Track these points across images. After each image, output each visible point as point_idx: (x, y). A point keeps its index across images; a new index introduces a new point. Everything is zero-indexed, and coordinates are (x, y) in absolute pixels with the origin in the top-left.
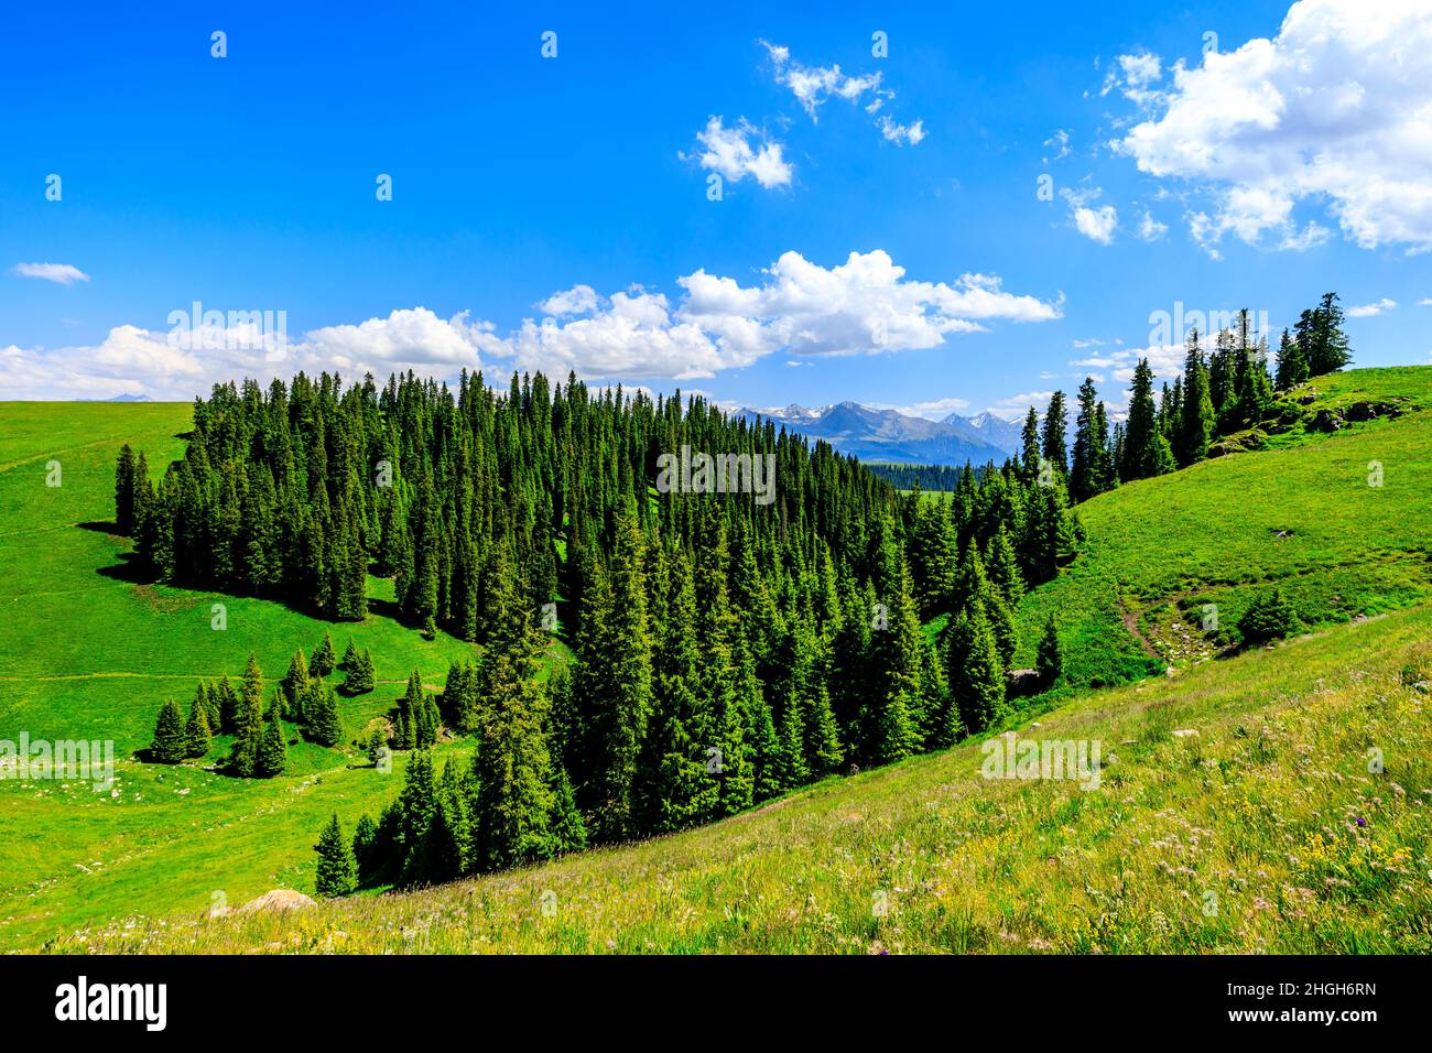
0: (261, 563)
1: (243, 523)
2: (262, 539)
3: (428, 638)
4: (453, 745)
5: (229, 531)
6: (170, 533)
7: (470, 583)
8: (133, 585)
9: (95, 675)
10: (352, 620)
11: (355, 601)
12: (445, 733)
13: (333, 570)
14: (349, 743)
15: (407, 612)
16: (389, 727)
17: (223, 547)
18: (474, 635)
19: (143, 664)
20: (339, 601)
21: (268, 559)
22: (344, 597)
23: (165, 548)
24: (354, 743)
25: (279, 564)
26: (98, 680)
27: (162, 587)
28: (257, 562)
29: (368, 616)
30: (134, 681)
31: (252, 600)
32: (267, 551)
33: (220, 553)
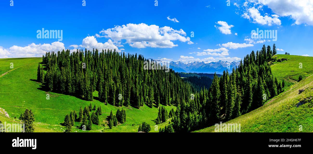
0: (71, 88)
1: (67, 80)
2: (71, 83)
3: (106, 104)
4: (121, 125)
5: (64, 81)
6: (52, 81)
7: (114, 93)
8: (45, 92)
9: (46, 109)
10: (91, 100)
11: (91, 96)
12: (118, 123)
13: (87, 90)
14: (101, 124)
15: (101, 99)
16: (107, 122)
17: (63, 84)
18: (115, 104)
19: (54, 107)
20: (88, 96)
21: (72, 87)
22: (89, 95)
23: (51, 85)
24: (102, 124)
25: (74, 88)
26: (46, 110)
27: (51, 92)
28: (70, 88)
29: (93, 100)
30: (54, 110)
31: (69, 96)
32: (72, 86)
33: (62, 86)
